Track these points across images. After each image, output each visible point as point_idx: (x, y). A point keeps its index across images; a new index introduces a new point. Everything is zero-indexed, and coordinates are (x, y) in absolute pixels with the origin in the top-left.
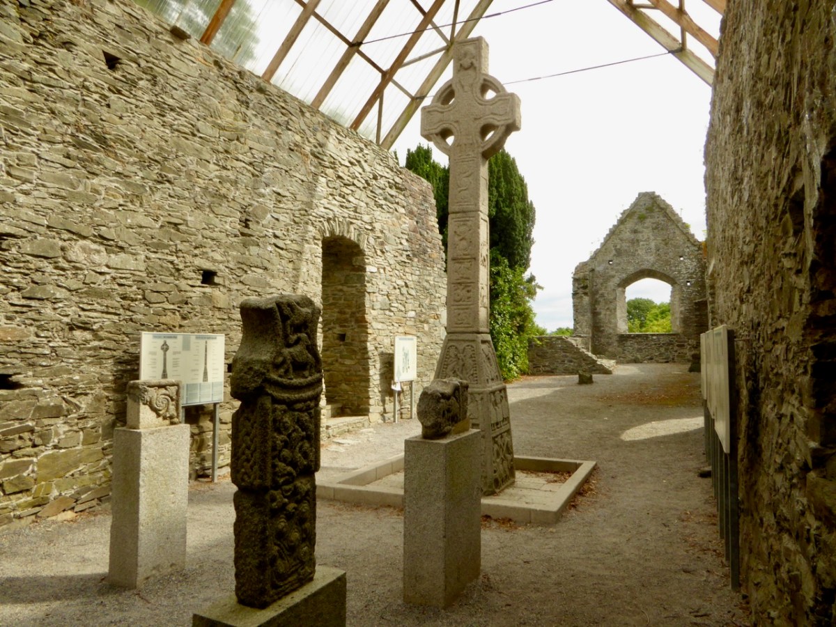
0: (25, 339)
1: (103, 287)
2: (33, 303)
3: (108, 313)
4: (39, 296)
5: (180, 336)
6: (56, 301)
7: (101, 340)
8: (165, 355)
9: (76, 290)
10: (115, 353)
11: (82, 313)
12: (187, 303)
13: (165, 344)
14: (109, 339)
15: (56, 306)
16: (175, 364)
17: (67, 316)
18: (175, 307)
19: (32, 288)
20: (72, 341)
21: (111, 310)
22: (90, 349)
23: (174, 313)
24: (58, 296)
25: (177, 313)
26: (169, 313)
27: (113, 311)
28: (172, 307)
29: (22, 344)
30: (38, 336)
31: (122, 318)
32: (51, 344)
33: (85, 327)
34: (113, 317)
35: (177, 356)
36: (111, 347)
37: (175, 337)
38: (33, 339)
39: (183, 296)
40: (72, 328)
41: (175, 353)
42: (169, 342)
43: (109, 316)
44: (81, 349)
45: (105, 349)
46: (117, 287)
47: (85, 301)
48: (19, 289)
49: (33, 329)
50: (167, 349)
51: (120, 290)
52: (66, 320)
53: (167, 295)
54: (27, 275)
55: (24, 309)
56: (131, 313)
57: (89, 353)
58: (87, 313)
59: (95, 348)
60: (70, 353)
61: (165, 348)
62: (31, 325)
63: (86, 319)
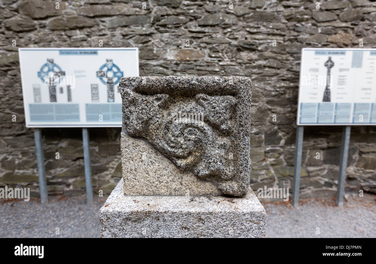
0: (200, 59)
1: (269, 10)
2: (206, 30)
3: (274, 35)
4: (211, 23)
5: (349, 52)
6: (226, 26)
7: (266, 59)
8: (329, 72)
9: (243, 16)
10: (278, 71)
11: (248, 36)
12: (363, 20)
13: (330, 60)
14: (275, 58)
15: (225, 31)
16: (341, 81)
17: (236, 39)
18: (349, 24)
19: (205, 17)
20: (239, 61)
21: (276, 32)
22: (254, 67)
23: (346, 31)
24: (227, 21)
25: (350, 31)
26: (340, 32)
27: (278, 32)
28: (344, 25)
29: (198, 63)
30: (211, 57)
31: (286, 38)
32: (221, 63)
33: (251, 48)
34: (278, 38)
35: (344, 73)
36: (275, 65)
37: (343, 53)
38: (207, 58)
39: (358, 12)
40: (240, 49)
41: (341, 70)
42: (334, 58)
43: (274, 38)
44: (246, 68)
45: (270, 67)
46: (282, 9)
47: (252, 25)
48: (196, 18)
49: (207, 51)
50: (332, 65)
51: (287, 12)
52: (234, 42)
53: (338, 12)
54: (201, 6)
55: (200, 35)
56: (296, 34)
57: (255, 70)
58: (254, 36)
59: (260, 67)
60: (237, 71)
61: (329, 64)
62: (205, 48)
63: (252, 41)
